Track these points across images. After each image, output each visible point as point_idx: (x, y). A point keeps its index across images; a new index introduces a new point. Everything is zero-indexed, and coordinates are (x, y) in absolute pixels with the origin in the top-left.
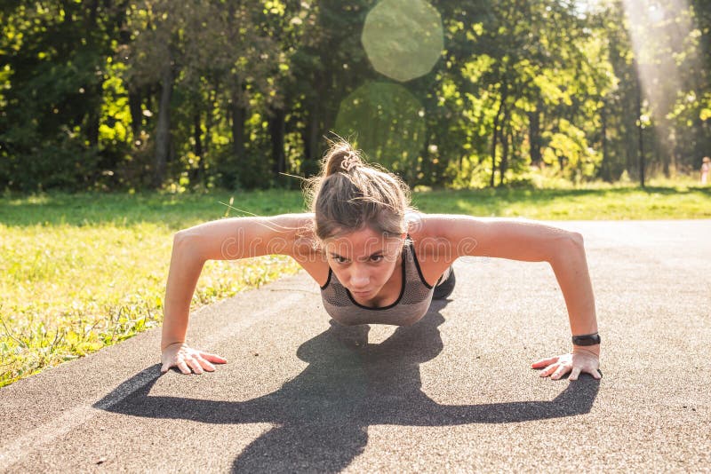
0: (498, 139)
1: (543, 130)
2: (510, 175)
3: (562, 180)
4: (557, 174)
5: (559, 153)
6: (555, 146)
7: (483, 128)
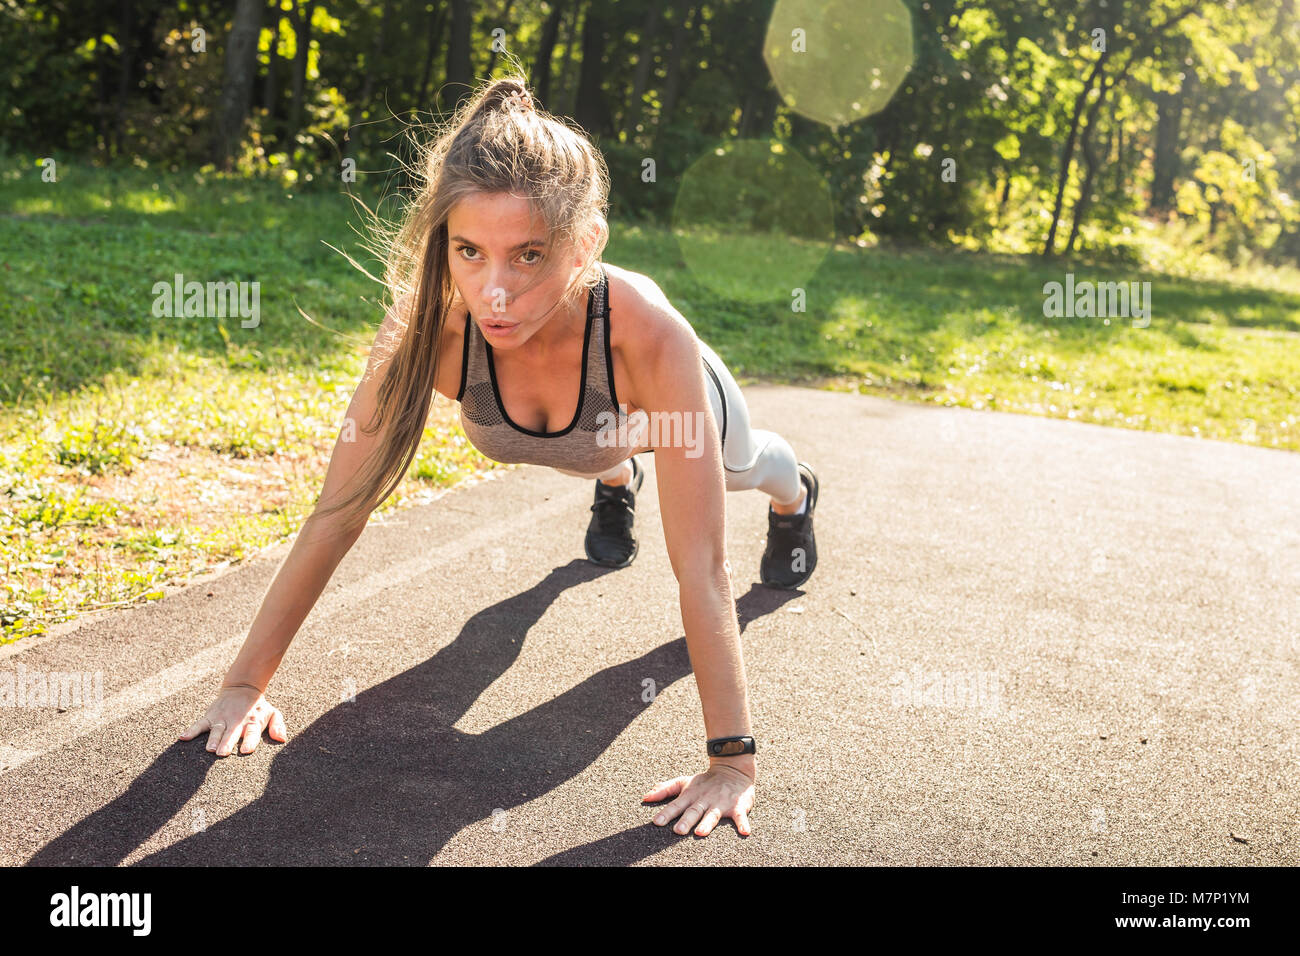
0: (1077, 147)
1: (1184, 145)
2: (1092, 233)
3: (1209, 258)
4: (1199, 242)
5: (1212, 195)
6: (1207, 180)
7: (1049, 118)
